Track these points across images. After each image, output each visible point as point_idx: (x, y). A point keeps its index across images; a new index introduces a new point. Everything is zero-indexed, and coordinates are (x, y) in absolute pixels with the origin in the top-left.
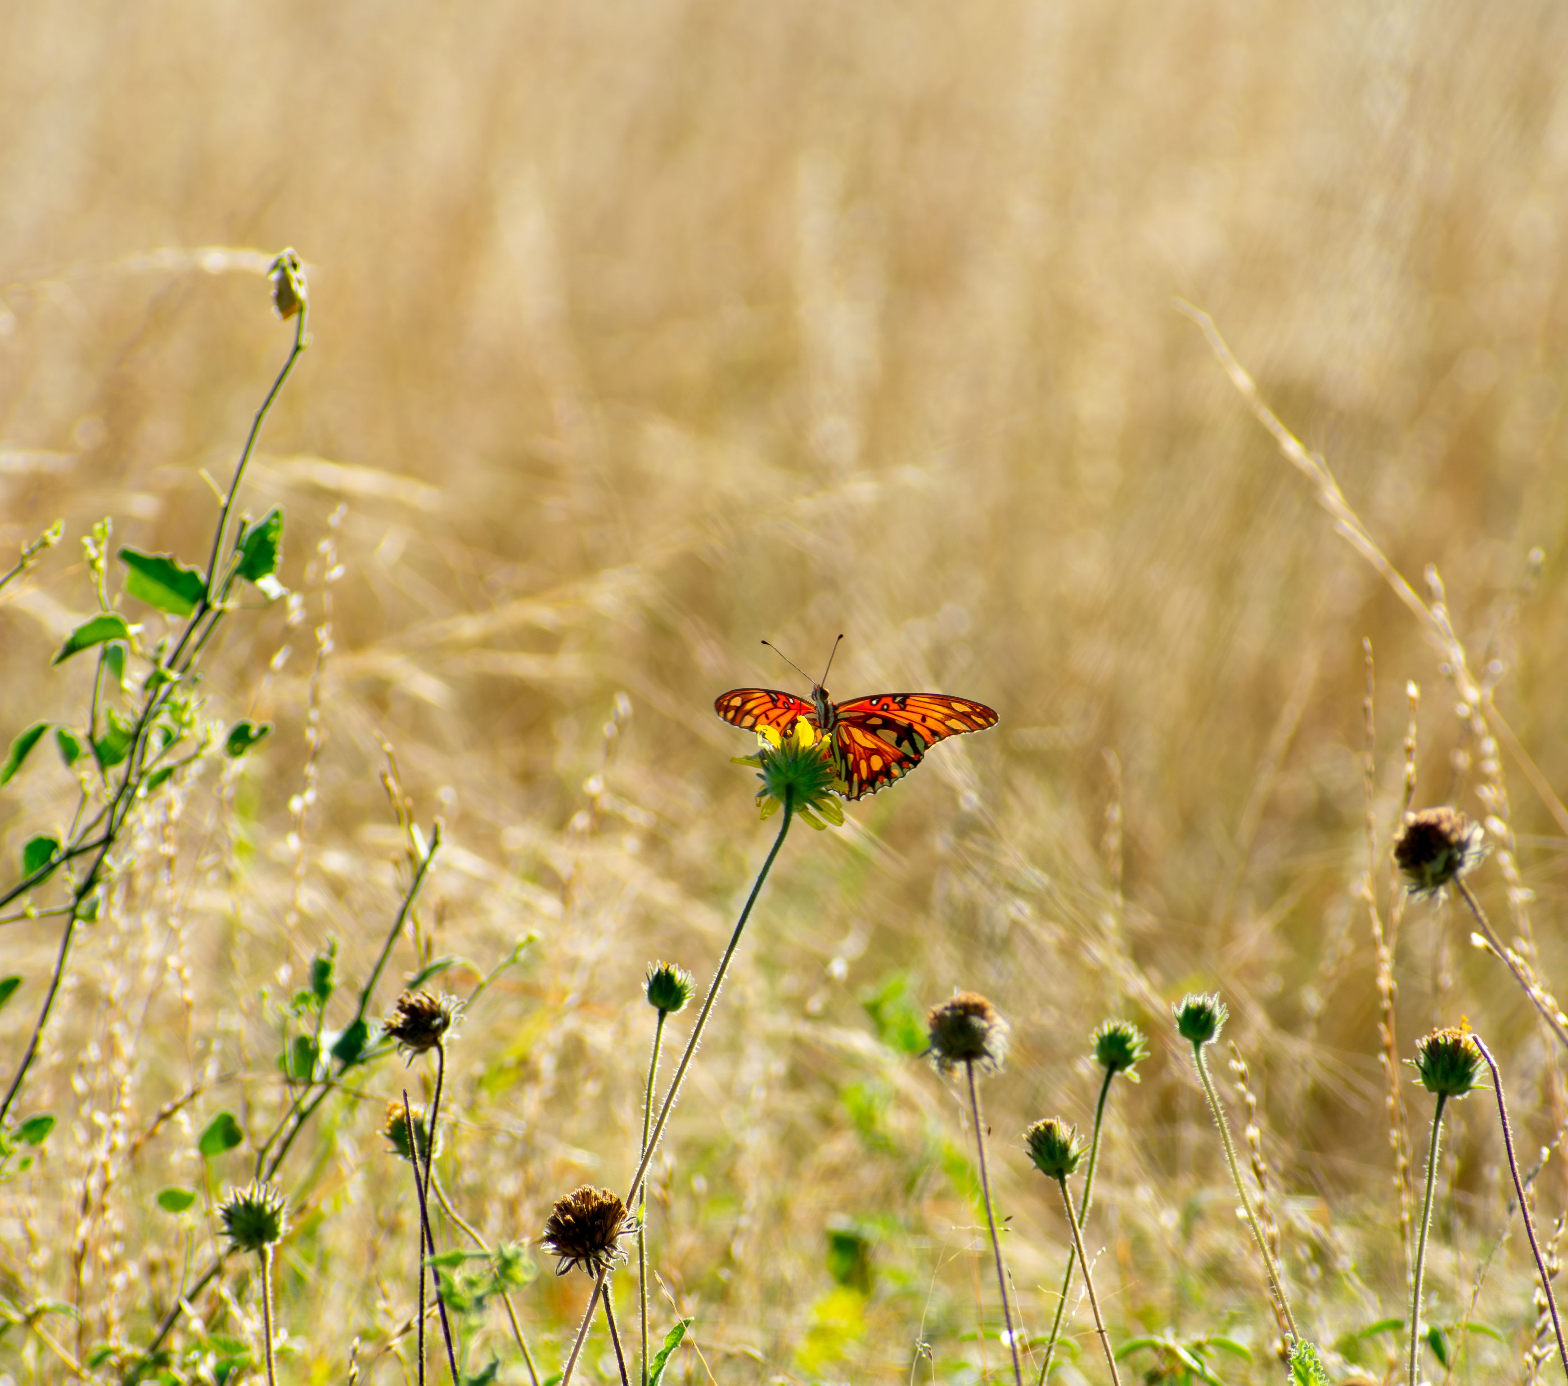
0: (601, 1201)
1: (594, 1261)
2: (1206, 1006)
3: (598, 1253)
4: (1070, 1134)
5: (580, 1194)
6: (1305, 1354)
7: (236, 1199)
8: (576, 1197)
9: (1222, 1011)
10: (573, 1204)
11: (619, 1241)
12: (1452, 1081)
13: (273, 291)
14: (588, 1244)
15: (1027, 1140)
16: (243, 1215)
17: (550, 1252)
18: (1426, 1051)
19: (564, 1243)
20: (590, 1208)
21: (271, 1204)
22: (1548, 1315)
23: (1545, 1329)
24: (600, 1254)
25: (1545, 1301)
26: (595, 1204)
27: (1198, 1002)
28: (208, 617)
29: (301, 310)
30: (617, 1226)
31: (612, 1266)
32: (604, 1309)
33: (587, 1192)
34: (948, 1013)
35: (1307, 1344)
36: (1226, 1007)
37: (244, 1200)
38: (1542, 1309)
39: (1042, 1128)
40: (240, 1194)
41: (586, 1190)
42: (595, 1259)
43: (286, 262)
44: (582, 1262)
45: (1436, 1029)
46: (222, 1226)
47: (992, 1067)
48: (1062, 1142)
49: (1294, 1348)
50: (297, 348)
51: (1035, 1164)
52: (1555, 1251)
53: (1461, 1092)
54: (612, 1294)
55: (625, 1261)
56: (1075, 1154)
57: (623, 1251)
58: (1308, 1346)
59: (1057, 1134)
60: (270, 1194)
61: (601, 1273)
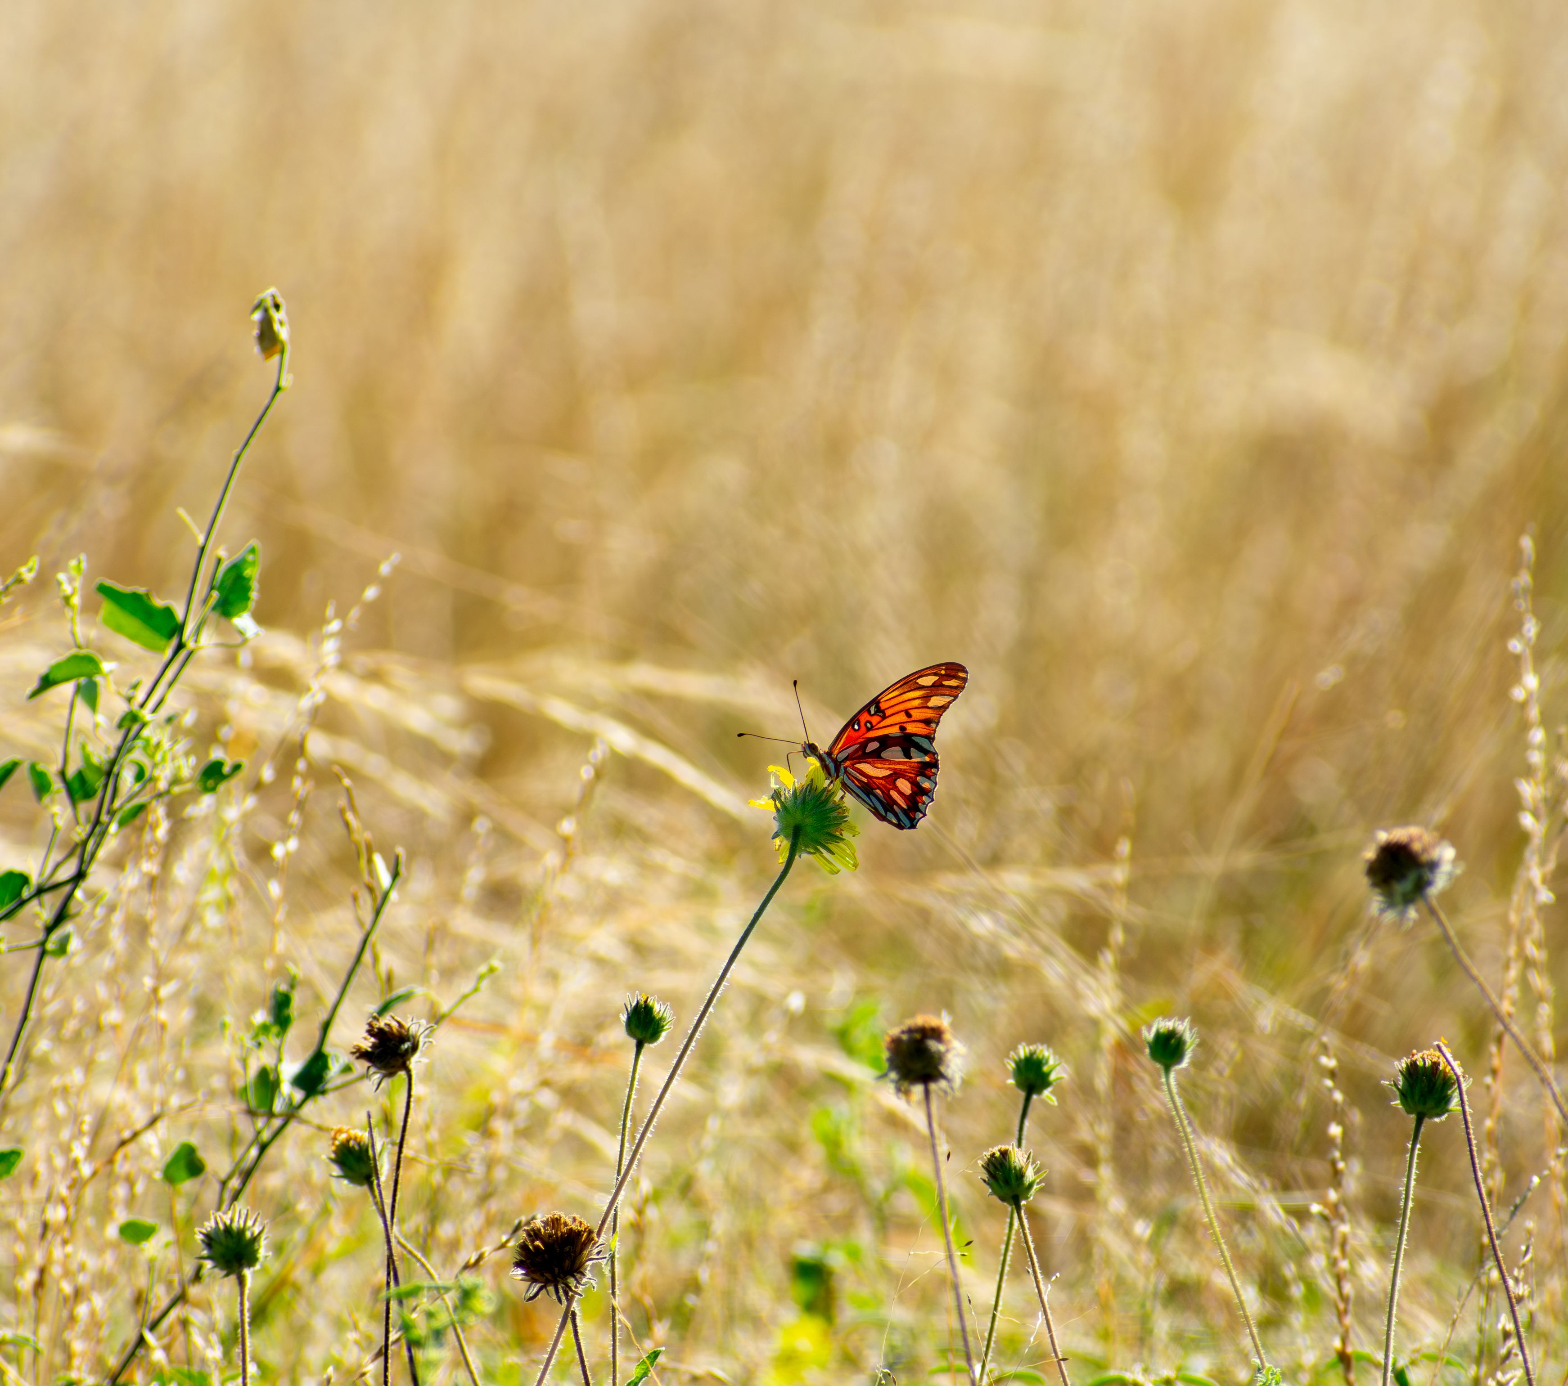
0: (570, 1227)
1: (563, 1288)
2: (1177, 1032)
3: (567, 1279)
4: (1025, 1160)
5: (550, 1219)
6: (1272, 1380)
7: (217, 1223)
8: (546, 1223)
9: (1192, 1036)
10: (542, 1230)
11: (589, 1268)
12: (1430, 1103)
13: (255, 332)
14: (556, 1270)
15: (983, 1166)
16: (223, 1239)
17: (520, 1278)
18: (1404, 1073)
19: (532, 1269)
20: (559, 1234)
21: (251, 1229)
22: (1513, 1342)
23: (1508, 1355)
24: (569, 1281)
25: (1510, 1327)
26: (564, 1230)
27: (1169, 1027)
28: (183, 654)
29: (282, 352)
30: (586, 1252)
31: (581, 1293)
32: (572, 1335)
33: (557, 1219)
34: (905, 1037)
35: (1274, 1369)
36: (1196, 1031)
37: (225, 1224)
38: (1507, 1335)
39: (998, 1154)
40: (221, 1219)
41: (555, 1216)
42: (563, 1285)
43: (269, 303)
44: (551, 1288)
45: (1415, 1051)
46: (203, 1250)
47: (949, 1090)
48: (1018, 1168)
49: (1260, 1373)
50: (278, 389)
51: (990, 1191)
52: (1521, 1277)
53: (1439, 1115)
54: (580, 1320)
55: (594, 1288)
56: (1031, 1181)
57: (592, 1278)
58: (1275, 1371)
59: (1013, 1160)
60: (251, 1220)
61: (570, 1300)
